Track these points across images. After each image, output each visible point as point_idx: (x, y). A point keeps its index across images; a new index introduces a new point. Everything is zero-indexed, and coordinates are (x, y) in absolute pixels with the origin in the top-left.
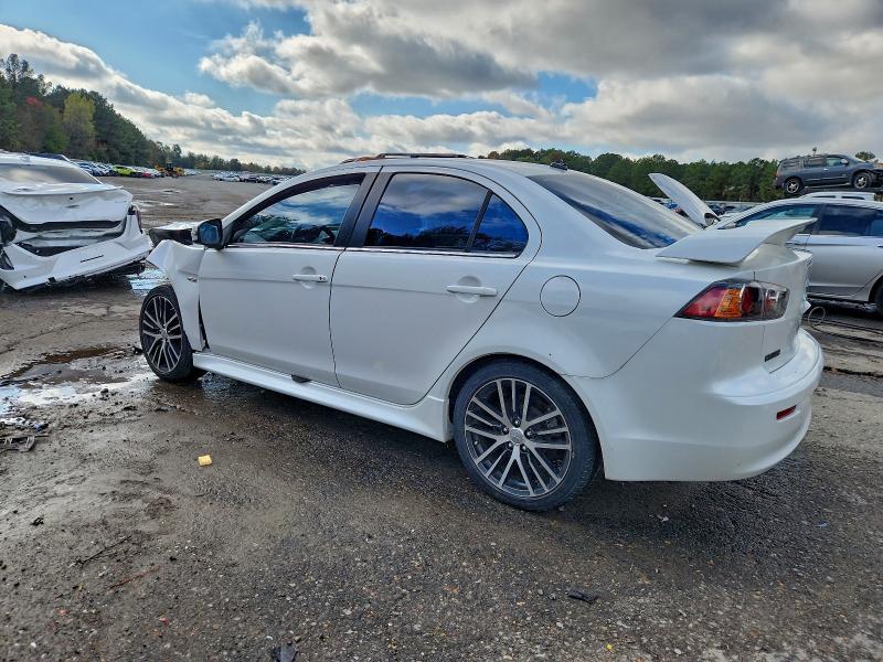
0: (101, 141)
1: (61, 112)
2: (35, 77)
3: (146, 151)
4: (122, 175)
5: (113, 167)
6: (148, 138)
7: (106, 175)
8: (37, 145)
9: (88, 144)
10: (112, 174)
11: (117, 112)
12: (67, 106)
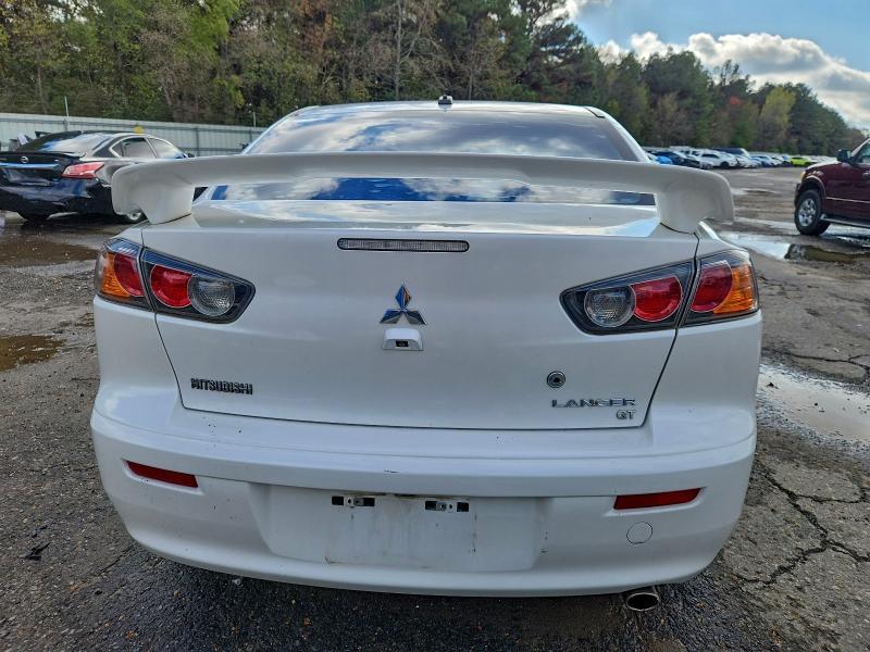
0: (794, 132)
1: (761, 107)
2: (743, 77)
3: (844, 139)
4: (796, 166)
5: (789, 158)
6: (851, 126)
7: (778, 166)
8: (726, 140)
9: (779, 136)
10: (786, 164)
11: (820, 102)
12: (767, 102)
